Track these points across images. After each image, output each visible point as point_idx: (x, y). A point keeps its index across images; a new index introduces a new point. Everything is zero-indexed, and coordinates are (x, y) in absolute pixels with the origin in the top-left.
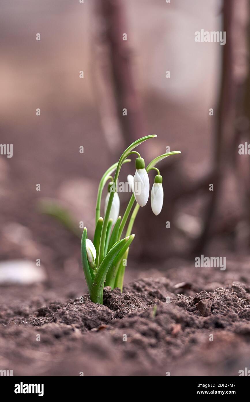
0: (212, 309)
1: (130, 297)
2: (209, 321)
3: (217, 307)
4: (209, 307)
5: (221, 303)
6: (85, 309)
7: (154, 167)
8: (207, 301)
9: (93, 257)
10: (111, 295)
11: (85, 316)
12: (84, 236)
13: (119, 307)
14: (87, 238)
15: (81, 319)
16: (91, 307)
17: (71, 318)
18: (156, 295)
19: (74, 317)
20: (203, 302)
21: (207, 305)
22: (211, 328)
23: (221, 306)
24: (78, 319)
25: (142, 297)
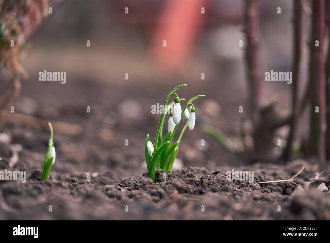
0: (208, 185)
1: (171, 175)
2: (197, 191)
3: (212, 183)
4: (206, 183)
5: (214, 182)
6: (137, 179)
7: (191, 103)
8: (206, 180)
9: (151, 152)
10: (159, 174)
11: (136, 184)
12: (147, 139)
13: (162, 180)
14: (149, 141)
15: (133, 185)
16: (142, 179)
17: (128, 184)
18: (191, 176)
19: (130, 184)
20: (203, 180)
21: (205, 182)
22: (197, 194)
23: (215, 183)
24: (132, 185)
25: (180, 176)
